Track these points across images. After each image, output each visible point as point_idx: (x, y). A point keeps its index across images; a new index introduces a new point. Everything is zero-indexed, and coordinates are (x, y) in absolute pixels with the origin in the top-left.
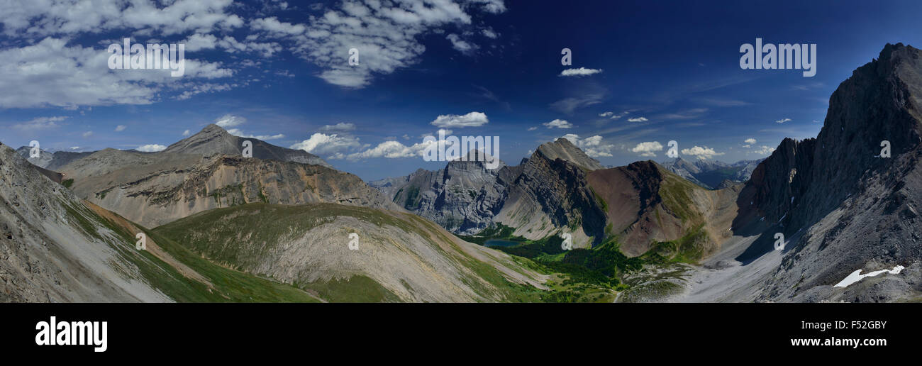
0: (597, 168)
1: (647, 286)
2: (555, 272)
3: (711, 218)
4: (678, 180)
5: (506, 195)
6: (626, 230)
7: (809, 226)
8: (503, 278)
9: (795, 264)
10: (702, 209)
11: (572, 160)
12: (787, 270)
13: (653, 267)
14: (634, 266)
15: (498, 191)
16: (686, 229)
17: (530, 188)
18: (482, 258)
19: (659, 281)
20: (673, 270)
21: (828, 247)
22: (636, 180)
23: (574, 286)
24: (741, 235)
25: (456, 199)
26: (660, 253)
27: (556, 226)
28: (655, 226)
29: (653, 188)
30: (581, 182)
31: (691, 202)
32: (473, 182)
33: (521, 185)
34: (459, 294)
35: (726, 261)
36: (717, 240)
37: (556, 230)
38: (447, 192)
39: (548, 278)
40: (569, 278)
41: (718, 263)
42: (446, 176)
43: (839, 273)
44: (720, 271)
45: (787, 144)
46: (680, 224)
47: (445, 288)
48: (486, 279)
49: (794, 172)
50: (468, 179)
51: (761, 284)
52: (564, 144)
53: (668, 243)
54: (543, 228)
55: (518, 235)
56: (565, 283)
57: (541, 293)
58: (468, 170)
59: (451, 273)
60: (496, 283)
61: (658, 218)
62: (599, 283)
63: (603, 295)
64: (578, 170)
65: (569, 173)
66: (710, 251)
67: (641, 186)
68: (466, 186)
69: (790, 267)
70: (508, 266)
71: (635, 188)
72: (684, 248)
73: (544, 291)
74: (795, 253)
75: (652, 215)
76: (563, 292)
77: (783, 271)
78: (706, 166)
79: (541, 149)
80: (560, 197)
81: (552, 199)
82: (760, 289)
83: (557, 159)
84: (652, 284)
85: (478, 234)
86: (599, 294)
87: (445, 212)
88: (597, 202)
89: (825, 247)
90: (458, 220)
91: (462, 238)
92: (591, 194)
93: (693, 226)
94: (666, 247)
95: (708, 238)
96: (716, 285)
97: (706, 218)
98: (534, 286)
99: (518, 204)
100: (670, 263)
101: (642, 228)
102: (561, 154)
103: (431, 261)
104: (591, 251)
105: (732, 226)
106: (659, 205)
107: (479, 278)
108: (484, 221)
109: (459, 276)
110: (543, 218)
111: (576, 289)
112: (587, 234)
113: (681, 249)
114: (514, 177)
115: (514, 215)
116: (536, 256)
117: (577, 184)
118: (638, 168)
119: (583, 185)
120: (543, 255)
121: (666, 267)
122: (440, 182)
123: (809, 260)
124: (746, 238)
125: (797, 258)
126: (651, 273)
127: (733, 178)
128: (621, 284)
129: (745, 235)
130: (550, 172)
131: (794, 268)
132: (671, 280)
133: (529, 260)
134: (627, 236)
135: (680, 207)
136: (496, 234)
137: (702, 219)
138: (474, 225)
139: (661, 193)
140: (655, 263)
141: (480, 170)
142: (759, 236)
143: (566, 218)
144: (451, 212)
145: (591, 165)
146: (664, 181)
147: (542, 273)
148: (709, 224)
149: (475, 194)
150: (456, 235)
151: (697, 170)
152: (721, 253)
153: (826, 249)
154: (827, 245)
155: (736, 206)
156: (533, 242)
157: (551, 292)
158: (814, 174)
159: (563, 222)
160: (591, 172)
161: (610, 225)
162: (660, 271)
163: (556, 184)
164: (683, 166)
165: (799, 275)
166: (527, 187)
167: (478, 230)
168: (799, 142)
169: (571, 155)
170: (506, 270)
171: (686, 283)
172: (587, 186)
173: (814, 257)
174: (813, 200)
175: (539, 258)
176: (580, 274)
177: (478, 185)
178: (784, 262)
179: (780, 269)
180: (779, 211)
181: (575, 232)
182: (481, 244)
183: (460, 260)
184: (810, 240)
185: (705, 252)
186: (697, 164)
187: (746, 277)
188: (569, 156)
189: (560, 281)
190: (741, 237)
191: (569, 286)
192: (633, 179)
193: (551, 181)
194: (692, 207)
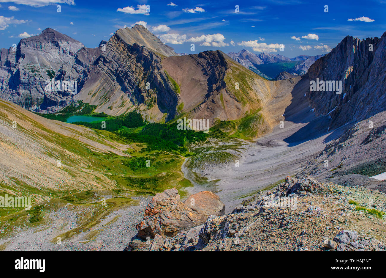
0: (171, 54)
1: (210, 154)
2: (135, 142)
3: (267, 104)
4: (242, 70)
5: (86, 76)
6: (194, 109)
7: (356, 122)
8: (87, 149)
9: (336, 152)
10: (261, 96)
11: (148, 46)
12: (328, 156)
13: (215, 140)
14: (200, 139)
15: (77, 72)
16: (245, 112)
17: (110, 69)
18: (65, 133)
19: (219, 151)
20: (232, 143)
21: (372, 143)
22: (205, 67)
23: (151, 153)
24: (291, 121)
25: (32, 78)
26: (222, 130)
27: (134, 104)
28: (219, 107)
29: (219, 75)
30: (157, 66)
31: (251, 89)
32: (51, 61)
33: (100, 67)
34: (45, 166)
35: (276, 141)
36: (270, 124)
37: (134, 107)
38: (22, 72)
39: (129, 147)
40: (146, 147)
41: (269, 142)
42: (19, 55)
43: (378, 167)
44: (270, 148)
45: (348, 41)
46: (241, 107)
47: (30, 162)
48: (72, 151)
49: (350, 69)
50: (45, 59)
51: (303, 163)
52: (140, 30)
53: (229, 122)
54: (122, 105)
55: (99, 112)
56: (143, 151)
57: (123, 159)
58: (43, 49)
59: (35, 149)
60: (81, 154)
61: (222, 101)
62: (171, 151)
63: (174, 160)
64: (154, 56)
65: (145, 58)
66: (264, 132)
67: (210, 73)
68: (43, 65)
69: (332, 154)
70: (92, 138)
71: (204, 74)
72: (242, 127)
73: (125, 157)
74: (338, 143)
75: (217, 98)
76: (141, 158)
77: (325, 156)
78: (267, 58)
79: (119, 34)
80: (137, 78)
81: (130, 81)
82: (302, 167)
83: (135, 44)
84: (213, 153)
85: (60, 112)
86: (171, 159)
87: (22, 91)
88: (171, 84)
89: (369, 142)
90: (37, 99)
91: (43, 116)
92: (165, 77)
93: (251, 110)
94: (228, 125)
95: (263, 120)
96: (265, 159)
97: (262, 104)
98: (116, 155)
99: (98, 84)
100: (230, 138)
101: (208, 108)
102: (138, 39)
103: (12, 140)
104: (165, 125)
105: (285, 113)
106: (223, 91)
107: (65, 150)
108: (65, 99)
109: (44, 151)
110: (122, 97)
111: (153, 155)
112: (162, 112)
113: (240, 127)
114: (93, 59)
115: (95, 94)
116: (117, 130)
117: (153, 68)
118: (207, 56)
119: (159, 69)
120: (123, 128)
121: (226, 140)
122: (13, 60)
123: (351, 150)
124: (295, 124)
125: (340, 147)
126: (213, 145)
127: (291, 71)
128: (189, 152)
129: (296, 121)
130: (128, 55)
131: (334, 155)
132: (229, 151)
133: (111, 133)
134: (195, 114)
135: (241, 92)
136: (78, 111)
137: (259, 104)
138: (55, 103)
139: (226, 80)
140: (217, 137)
141: (58, 50)
142: (308, 123)
143: (143, 98)
144: (28, 92)
145: (166, 51)
146: (229, 70)
147: (122, 143)
148: (266, 109)
149: (54, 74)
150: (37, 114)
151: (259, 62)
152: (273, 134)
153: (369, 144)
154: (371, 141)
155: (291, 95)
156: (114, 117)
157: (131, 158)
158: (370, 74)
159: (141, 100)
160: (165, 58)
161: (182, 104)
162: (221, 144)
163: (133, 67)
164: (247, 57)
165: (339, 161)
166: (106, 68)
167: (59, 108)
168: (361, 41)
169: (148, 41)
170: (90, 142)
171: (241, 154)
172: (162, 71)
173: (356, 149)
174: (365, 99)
175: (119, 131)
176: (156, 143)
177: (56, 65)
178: (326, 149)
179: (322, 154)
180: (330, 105)
181: (151, 110)
182: (64, 121)
183: (44, 136)
184: (355, 133)
185: (259, 131)
186: (259, 56)
187: (291, 156)
188: (145, 42)
189: (139, 149)
190: (291, 123)
191: (146, 153)
192: (203, 66)
193: (128, 63)
194: (252, 94)
